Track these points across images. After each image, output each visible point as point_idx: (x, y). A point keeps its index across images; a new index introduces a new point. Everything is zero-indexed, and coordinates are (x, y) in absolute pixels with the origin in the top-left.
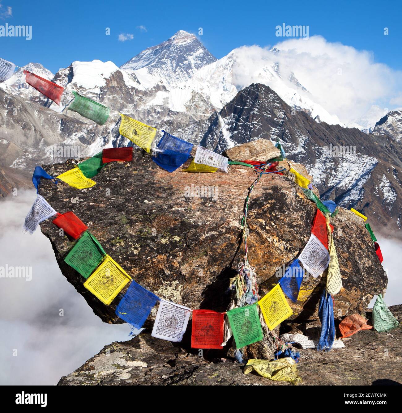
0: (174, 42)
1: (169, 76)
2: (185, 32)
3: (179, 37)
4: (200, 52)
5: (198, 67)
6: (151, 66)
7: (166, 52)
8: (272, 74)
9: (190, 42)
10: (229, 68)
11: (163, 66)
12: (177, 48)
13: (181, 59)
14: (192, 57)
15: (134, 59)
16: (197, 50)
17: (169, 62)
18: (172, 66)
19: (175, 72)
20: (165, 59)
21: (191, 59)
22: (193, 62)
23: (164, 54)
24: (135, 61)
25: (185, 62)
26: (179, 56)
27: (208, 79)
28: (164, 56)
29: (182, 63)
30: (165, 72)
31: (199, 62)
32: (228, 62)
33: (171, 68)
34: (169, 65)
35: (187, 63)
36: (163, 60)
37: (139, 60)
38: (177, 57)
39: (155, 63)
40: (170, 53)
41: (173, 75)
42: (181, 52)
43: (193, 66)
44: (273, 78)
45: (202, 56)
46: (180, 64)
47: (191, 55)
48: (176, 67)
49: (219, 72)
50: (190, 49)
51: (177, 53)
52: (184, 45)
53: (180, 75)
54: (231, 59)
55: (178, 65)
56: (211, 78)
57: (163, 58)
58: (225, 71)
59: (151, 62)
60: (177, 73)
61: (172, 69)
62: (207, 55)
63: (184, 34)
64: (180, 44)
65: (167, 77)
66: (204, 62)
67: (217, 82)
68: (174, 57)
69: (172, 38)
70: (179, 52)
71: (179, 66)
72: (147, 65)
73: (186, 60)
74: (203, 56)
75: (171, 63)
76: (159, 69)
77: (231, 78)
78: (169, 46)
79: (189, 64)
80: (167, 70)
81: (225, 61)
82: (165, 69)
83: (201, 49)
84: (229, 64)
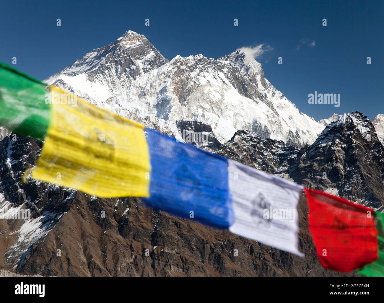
0: (121, 45)
1: (112, 82)
2: (134, 32)
3: (127, 38)
4: (151, 55)
5: (146, 71)
6: (92, 72)
7: (110, 56)
8: (224, 82)
9: (140, 43)
10: (171, 76)
11: (106, 72)
12: (123, 51)
13: (127, 64)
14: (141, 61)
15: (77, 62)
16: (148, 53)
17: (114, 67)
18: (117, 71)
19: (120, 78)
20: (108, 64)
21: (140, 63)
22: (141, 66)
24: (78, 65)
25: (133, 67)
26: (125, 60)
27: (148, 87)
28: (108, 60)
29: (129, 68)
30: (108, 78)
31: (149, 67)
32: (171, 68)
33: (115, 74)
34: (114, 70)
35: (135, 68)
36: (106, 65)
37: (82, 64)
38: (123, 61)
39: (97, 68)
40: (115, 57)
41: (117, 81)
42: (128, 56)
43: (141, 71)
44: (225, 86)
45: (153, 60)
46: (127, 69)
47: (140, 59)
48: (121, 73)
50: (139, 52)
51: (123, 57)
52: (132, 48)
53: (126, 82)
54: (174, 66)
55: (123, 70)
56: (151, 86)
57: (107, 62)
58: (167, 79)
59: (94, 66)
60: (122, 79)
61: (117, 75)
62: (159, 59)
63: (133, 35)
64: (128, 46)
65: (110, 84)
66: (155, 67)
68: (120, 61)
69: (119, 39)
70: (126, 55)
71: (125, 71)
72: (89, 70)
73: (133, 64)
74: (155, 60)
75: (116, 68)
76: (101, 75)
77: (173, 87)
78: (114, 49)
79: (137, 68)
80: (110, 76)
81: (167, 67)
82: (108, 75)
83: (152, 52)
84: (171, 71)
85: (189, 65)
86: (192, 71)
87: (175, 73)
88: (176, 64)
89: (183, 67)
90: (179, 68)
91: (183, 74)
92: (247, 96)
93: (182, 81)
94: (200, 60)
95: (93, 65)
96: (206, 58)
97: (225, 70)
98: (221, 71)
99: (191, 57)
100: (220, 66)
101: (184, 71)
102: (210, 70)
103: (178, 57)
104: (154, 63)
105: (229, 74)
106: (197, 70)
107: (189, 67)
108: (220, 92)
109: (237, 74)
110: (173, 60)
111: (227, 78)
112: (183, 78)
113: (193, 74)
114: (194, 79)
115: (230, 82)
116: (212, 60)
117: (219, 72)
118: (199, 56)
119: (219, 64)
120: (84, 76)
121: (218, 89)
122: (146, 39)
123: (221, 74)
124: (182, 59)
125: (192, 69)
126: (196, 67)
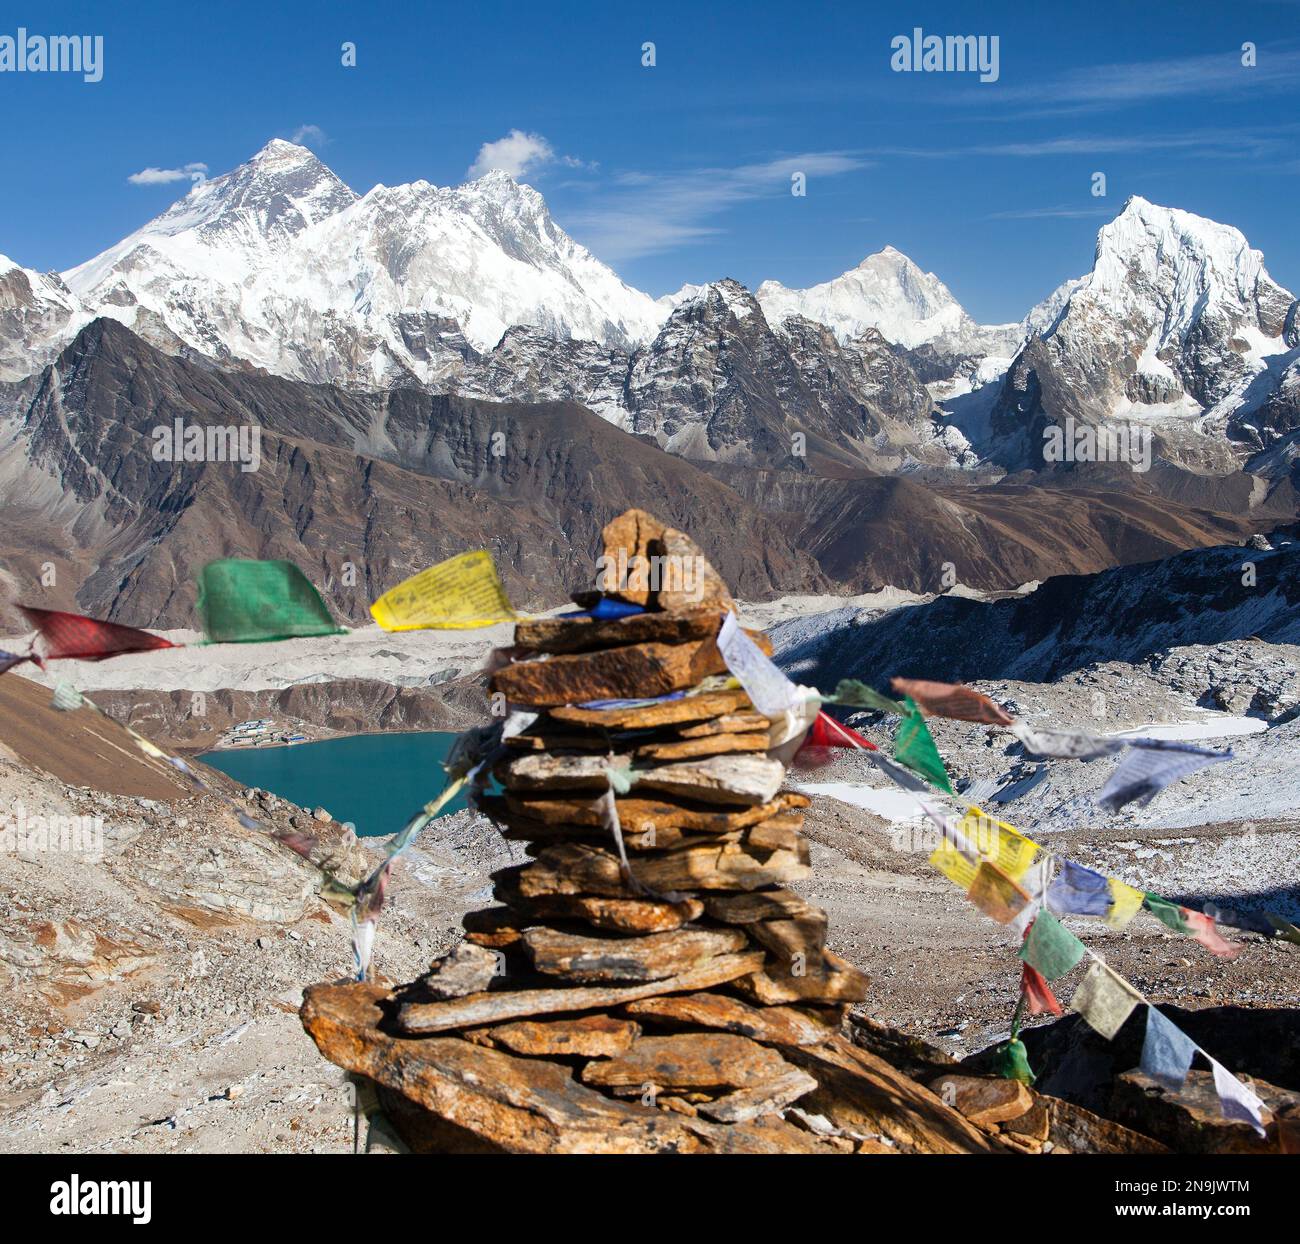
0: (261, 168)
1: (252, 245)
2: (286, 143)
3: (273, 156)
4: (324, 187)
5: (318, 218)
6: (208, 225)
7: (242, 192)
8: (474, 233)
9: (299, 164)
10: (369, 226)
11: (237, 224)
12: (267, 180)
13: (278, 207)
14: (305, 199)
15: (174, 208)
16: (316, 182)
17: (252, 213)
18: (259, 223)
19: (267, 236)
20: (240, 208)
21: (302, 205)
22: (307, 210)
23: (238, 196)
24: (177, 214)
25: (289, 212)
26: (273, 199)
27: (325, 251)
28: (239, 200)
29: (282, 214)
30: (243, 237)
31: (324, 210)
32: (366, 211)
33: (256, 227)
34: (252, 221)
35: (294, 215)
36: (236, 210)
37: (186, 210)
38: (269, 201)
39: (217, 218)
40: (253, 194)
41: (262, 242)
42: (278, 190)
43: (308, 219)
44: (476, 241)
45: (329, 196)
46: (278, 216)
47: (302, 196)
48: (268, 225)
49: (346, 234)
50: (300, 182)
51: (269, 193)
52: (284, 173)
53: (280, 242)
54: (373, 206)
55: (272, 220)
56: (331, 249)
57: (236, 205)
58: (362, 233)
59: (209, 214)
60: (271, 238)
61: (260, 229)
62: (341, 193)
63: (283, 149)
64: (275, 171)
65: (248, 249)
66: (336, 209)
67: (346, 256)
68: (263, 201)
69: (257, 157)
70: (273, 189)
71: (276, 221)
72: (201, 222)
73: (291, 207)
74: (332, 195)
75: (257, 216)
76: (227, 231)
77: (374, 248)
78: (249, 177)
79: (300, 215)
80: (246, 232)
81: (360, 209)
82: (241, 230)
83: (326, 180)
84: (368, 216)
85: (403, 203)
86: (409, 214)
87: (377, 221)
88: (375, 202)
89: (390, 208)
90: (383, 210)
91: (391, 221)
92: (520, 258)
93: (392, 235)
94: (424, 193)
95: (208, 211)
96: (434, 187)
97: (475, 210)
98: (467, 212)
99: (404, 189)
100: (463, 203)
101: (393, 214)
102: (444, 210)
103: (379, 188)
104: (333, 202)
105: (483, 218)
106: (420, 213)
107: (403, 208)
108: (468, 252)
109: (498, 217)
110: (370, 195)
111: (479, 223)
112: (392, 229)
113: (413, 221)
114: (414, 231)
115: (487, 232)
116: (447, 191)
117: (463, 215)
118: (422, 185)
119: (462, 198)
120: (192, 235)
121: (464, 247)
122: (310, 154)
123: (468, 219)
124: (388, 191)
125: (410, 211)
126: (416, 207)
